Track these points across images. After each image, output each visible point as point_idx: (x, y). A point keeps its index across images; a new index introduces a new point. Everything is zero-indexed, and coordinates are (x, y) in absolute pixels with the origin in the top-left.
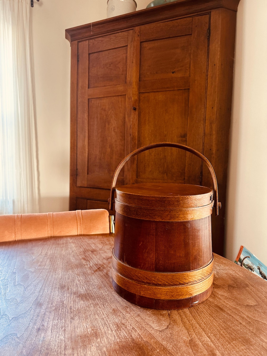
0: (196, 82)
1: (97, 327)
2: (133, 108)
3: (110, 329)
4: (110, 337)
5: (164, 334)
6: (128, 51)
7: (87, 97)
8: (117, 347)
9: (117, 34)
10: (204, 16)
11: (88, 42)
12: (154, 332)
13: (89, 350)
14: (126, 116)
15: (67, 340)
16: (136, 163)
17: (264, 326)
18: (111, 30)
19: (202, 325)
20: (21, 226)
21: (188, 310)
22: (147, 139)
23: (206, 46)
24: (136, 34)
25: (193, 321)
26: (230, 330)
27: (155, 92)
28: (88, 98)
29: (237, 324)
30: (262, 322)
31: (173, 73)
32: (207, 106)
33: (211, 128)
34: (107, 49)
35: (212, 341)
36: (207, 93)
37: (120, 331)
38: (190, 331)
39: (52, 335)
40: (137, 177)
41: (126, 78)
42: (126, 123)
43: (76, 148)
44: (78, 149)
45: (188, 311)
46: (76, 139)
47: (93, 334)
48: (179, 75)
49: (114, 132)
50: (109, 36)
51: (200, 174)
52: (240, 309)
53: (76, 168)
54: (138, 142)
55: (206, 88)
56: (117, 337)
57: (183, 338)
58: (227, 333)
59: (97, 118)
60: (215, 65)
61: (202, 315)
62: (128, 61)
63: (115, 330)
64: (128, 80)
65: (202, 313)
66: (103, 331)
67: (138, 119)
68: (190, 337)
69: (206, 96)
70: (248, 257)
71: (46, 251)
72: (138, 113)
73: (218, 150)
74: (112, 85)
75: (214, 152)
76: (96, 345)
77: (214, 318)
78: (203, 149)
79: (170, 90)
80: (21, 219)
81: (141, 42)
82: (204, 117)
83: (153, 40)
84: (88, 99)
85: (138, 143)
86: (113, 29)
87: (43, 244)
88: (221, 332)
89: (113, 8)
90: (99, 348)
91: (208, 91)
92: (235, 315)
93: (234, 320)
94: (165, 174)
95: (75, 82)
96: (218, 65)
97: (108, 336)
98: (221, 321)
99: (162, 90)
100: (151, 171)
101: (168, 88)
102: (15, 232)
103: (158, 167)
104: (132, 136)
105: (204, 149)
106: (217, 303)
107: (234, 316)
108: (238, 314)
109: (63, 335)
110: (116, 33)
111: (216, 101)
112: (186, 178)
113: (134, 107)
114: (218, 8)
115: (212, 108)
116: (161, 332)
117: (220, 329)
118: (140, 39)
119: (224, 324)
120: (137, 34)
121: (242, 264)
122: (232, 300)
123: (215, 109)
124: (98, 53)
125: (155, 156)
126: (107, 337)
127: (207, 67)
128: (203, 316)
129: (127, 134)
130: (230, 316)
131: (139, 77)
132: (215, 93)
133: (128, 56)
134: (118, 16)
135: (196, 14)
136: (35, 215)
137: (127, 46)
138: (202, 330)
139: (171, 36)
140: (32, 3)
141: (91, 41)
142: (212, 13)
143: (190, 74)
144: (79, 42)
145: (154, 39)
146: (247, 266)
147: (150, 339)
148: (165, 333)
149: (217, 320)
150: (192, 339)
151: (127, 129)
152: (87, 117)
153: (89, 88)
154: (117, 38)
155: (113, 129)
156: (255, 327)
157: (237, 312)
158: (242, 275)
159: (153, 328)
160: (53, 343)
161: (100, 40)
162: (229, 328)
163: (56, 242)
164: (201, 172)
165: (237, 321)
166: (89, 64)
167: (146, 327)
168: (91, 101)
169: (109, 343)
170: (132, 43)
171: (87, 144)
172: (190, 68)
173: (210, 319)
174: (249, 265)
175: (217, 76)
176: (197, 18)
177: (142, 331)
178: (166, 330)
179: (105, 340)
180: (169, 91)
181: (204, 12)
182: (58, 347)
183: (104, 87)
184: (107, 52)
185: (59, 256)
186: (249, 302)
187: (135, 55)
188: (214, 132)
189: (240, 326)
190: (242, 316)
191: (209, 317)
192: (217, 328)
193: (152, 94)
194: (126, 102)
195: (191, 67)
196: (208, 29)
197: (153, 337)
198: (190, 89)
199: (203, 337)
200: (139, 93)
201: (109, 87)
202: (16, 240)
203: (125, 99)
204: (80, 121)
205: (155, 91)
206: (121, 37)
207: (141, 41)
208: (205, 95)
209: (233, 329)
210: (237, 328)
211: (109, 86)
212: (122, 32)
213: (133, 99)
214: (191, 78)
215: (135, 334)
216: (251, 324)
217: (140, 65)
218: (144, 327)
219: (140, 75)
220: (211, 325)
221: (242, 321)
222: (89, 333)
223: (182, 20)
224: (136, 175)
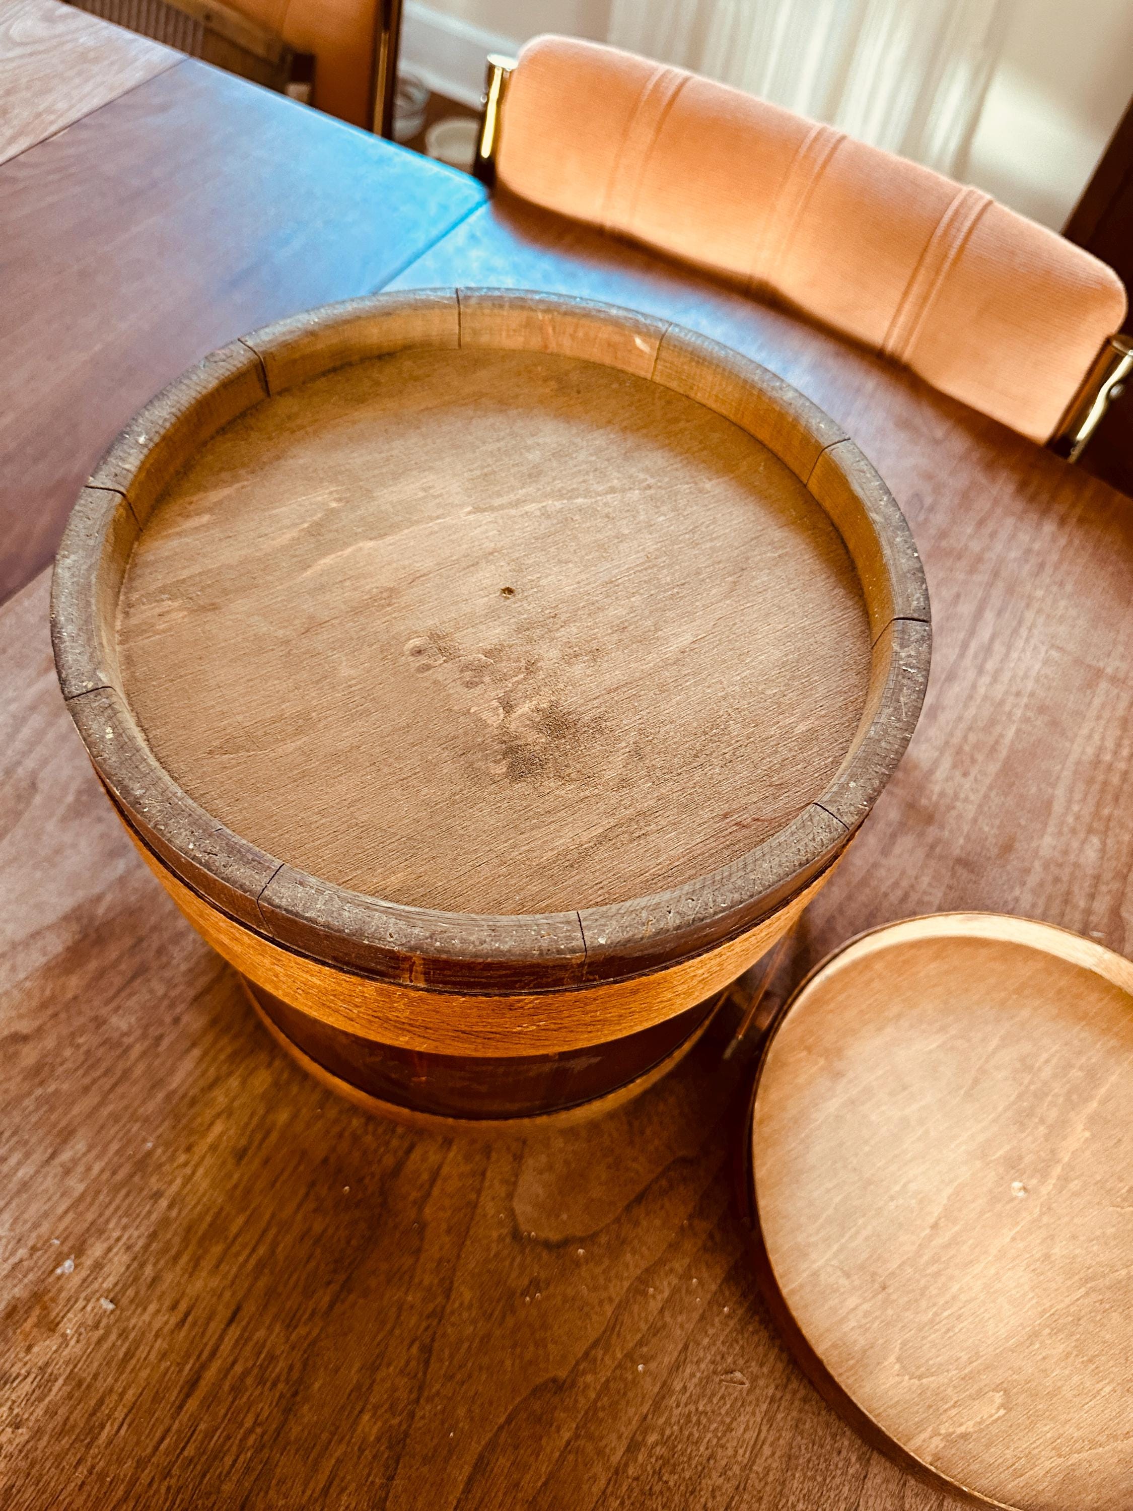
5: (513, 1260)
12: (492, 1212)
19: (688, 1371)
25: (680, 1319)
35: (616, 1473)
38: (606, 1348)
68: (572, 1371)
116: (514, 1238)
119: (776, 1465)
147: (444, 1226)
148: (518, 1259)
149: (780, 1417)
150: (569, 1382)
159: (511, 1196)
192: (722, 1447)
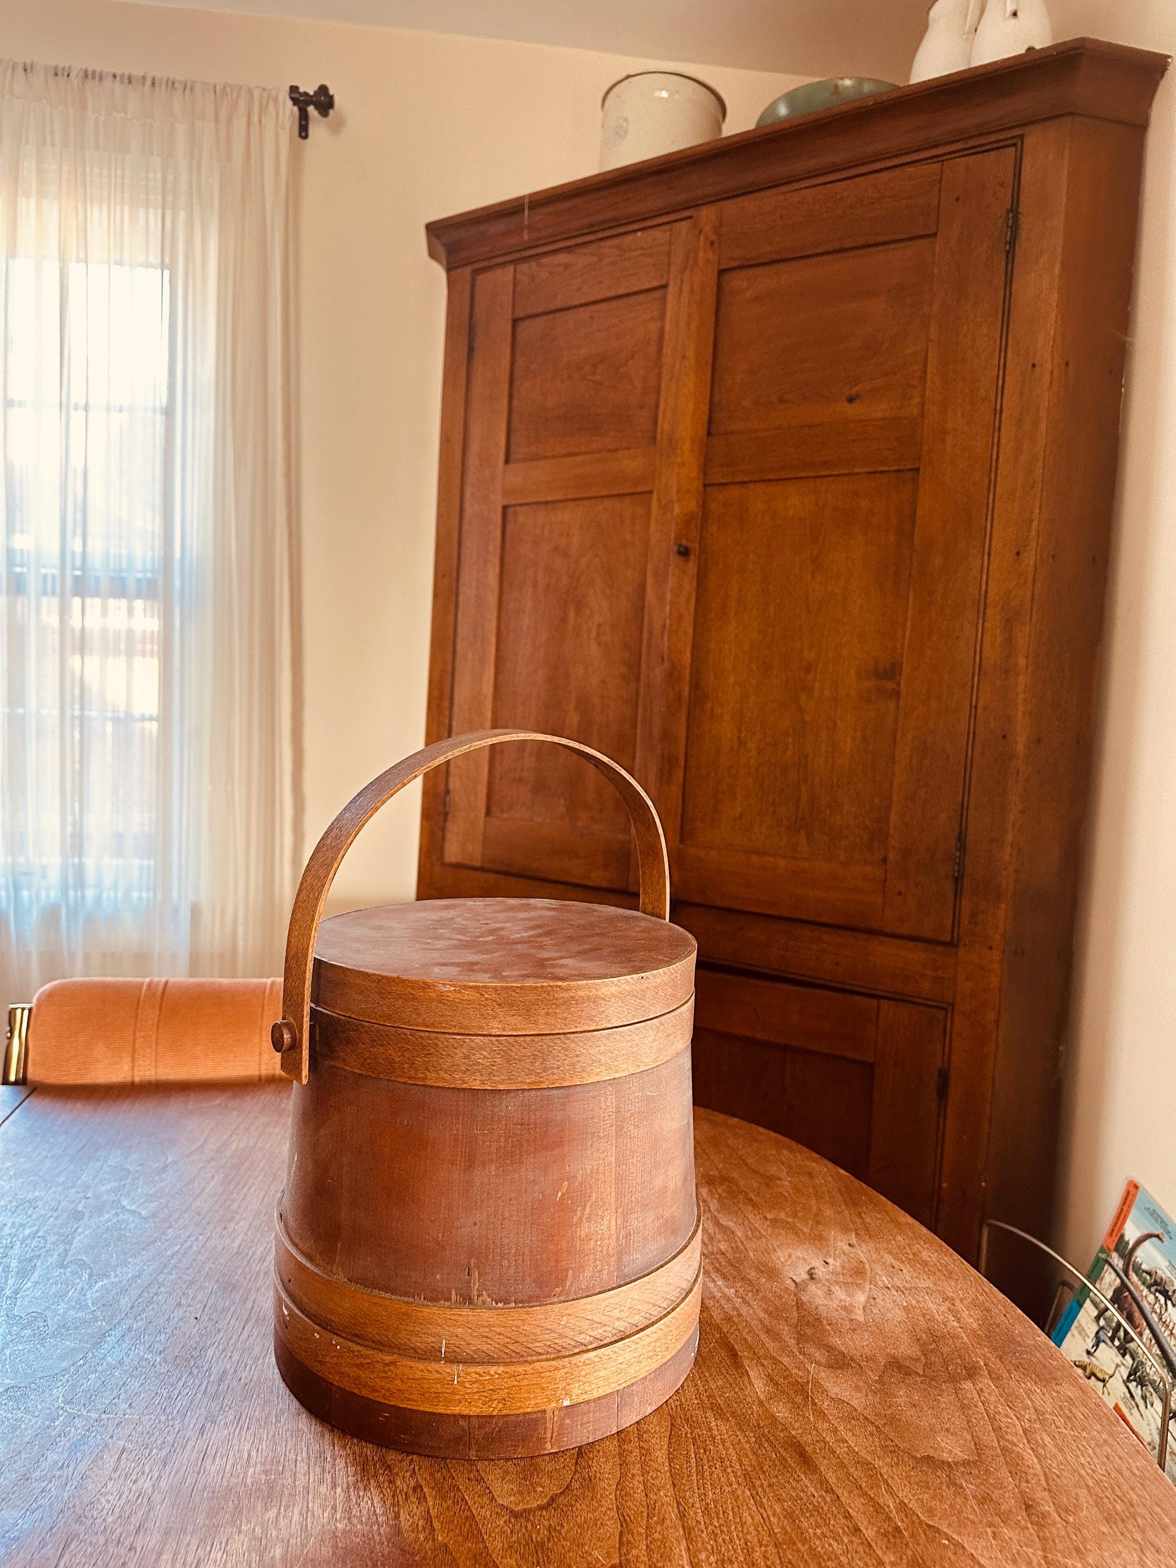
0: (949, 440)
1: (287, 1463)
2: (676, 548)
3: (329, 1480)
4: (316, 1508)
5: (526, 1527)
6: (669, 308)
7: (498, 501)
8: (326, 1551)
9: (628, 239)
10: (992, 154)
11: (511, 275)
12: (488, 1514)
13: (221, 1543)
14: (650, 580)
15: (157, 1498)
16: (681, 780)
17: (953, 1558)
18: (605, 222)
20: (158, 1028)
21: (666, 1446)
22: (732, 680)
23: (999, 282)
24: (702, 238)
25: (662, 1493)
26: (798, 1551)
27: (770, 480)
28: (505, 503)
29: (841, 1531)
30: (955, 1536)
31: (851, 400)
32: (993, 548)
33: (1009, 642)
34: (584, 301)
36: (995, 486)
37: (365, 1490)
38: (631, 1532)
39: (115, 1471)
40: (682, 841)
41: (655, 423)
42: (646, 611)
43: (446, 704)
44: (456, 709)
45: (661, 1449)
46: (450, 669)
47: (259, 1489)
48: (880, 410)
49: (599, 644)
50: (595, 245)
51: (954, 843)
52: (884, 1470)
53: (443, 786)
54: (690, 691)
55: (993, 468)
56: (345, 1511)
57: (591, 1554)
58: (778, 1562)
59: (535, 585)
60: (1034, 366)
61: (711, 1474)
62: (667, 351)
63: (345, 1486)
64: (662, 431)
65: (718, 1464)
66: (301, 1481)
67: (694, 593)
68: (620, 1556)
69: (991, 501)
70: (1157, 1236)
71: (225, 1137)
72: (695, 570)
73: (1039, 741)
74: (599, 451)
75: (1020, 747)
76: (254, 1529)
77: (754, 1493)
78: (971, 736)
79: (835, 473)
80: (162, 999)
81: (721, 272)
82: (980, 595)
83: (772, 262)
84: (505, 508)
85: (690, 694)
86: (614, 219)
87: (226, 1107)
88: (757, 1555)
89: (621, 127)
90: (260, 1545)
91: (999, 479)
92: (850, 1492)
93: (836, 1512)
94: (803, 832)
95: (458, 439)
96: (1048, 366)
97: (310, 1504)
98: (778, 1510)
99: (803, 475)
100: (741, 817)
101: (824, 463)
102: (134, 1050)
103: (773, 803)
104: (666, 664)
105: (974, 733)
106: (800, 1431)
107: (846, 1494)
108: (867, 1490)
109: (154, 1478)
110: (626, 233)
111: (1035, 524)
112: (892, 856)
113: (680, 546)
114: (1058, 116)
115: (1018, 554)
116: (516, 1517)
117: (756, 1540)
118: (719, 259)
119: (785, 1523)
120: (706, 238)
121: (1131, 1267)
122: (871, 1428)
123: (1030, 559)
124: (551, 316)
125: (760, 751)
126: (305, 1507)
127: (1001, 377)
128: (715, 1476)
129: (648, 654)
130: (826, 1492)
131: (706, 418)
132: (1032, 487)
133: (667, 328)
134: (634, 165)
135: (960, 146)
136: (221, 985)
137: (665, 286)
138: (681, 1532)
139: (848, 244)
140: (304, 123)
141: (524, 267)
142: (1028, 141)
143: (923, 404)
144: (476, 272)
145: (774, 257)
146: (1148, 1278)
147: (460, 1539)
148: (529, 1526)
149: (764, 1501)
150: (623, 1562)
151: (651, 633)
152: (497, 579)
153: (507, 461)
154: (627, 255)
155: (593, 635)
156: (909, 1552)
157: (865, 1479)
158: (975, 1325)
159: (493, 1499)
160: (108, 1501)
161: (559, 265)
162: (794, 1544)
163: (278, 1100)
164: (960, 833)
165: (845, 1517)
166: (513, 363)
167: (467, 1488)
168: (516, 513)
169: (304, 1528)
170: (687, 273)
171: (491, 690)
172: (923, 378)
173: (739, 1492)
174: (1159, 1272)
175: (1043, 413)
176: (962, 163)
177: (445, 1505)
178: (538, 1513)
179: (296, 1517)
180: (830, 479)
181: (993, 138)
182: (120, 1517)
183: (569, 460)
184: (584, 313)
185: (264, 1162)
186: (943, 1444)
187: (693, 327)
188: (1022, 662)
189: (846, 1540)
190: (881, 1501)
191: (739, 1484)
192: (747, 1533)
193: (759, 489)
194: (653, 521)
195: (929, 377)
196: (1008, 212)
197: (476, 1532)
198: (922, 469)
199: (670, 1561)
200: (705, 486)
201: (588, 457)
202: (137, 1079)
203: (649, 511)
204: (467, 593)
205: (771, 476)
206: (642, 248)
207: (722, 267)
208: (988, 498)
209: (811, 1550)
210: (830, 1545)
211: (586, 453)
212: (648, 228)
213: (677, 511)
214: (926, 421)
215: (415, 1510)
216: (898, 1541)
217: (713, 366)
218: (461, 1487)
219: (711, 411)
220: (731, 1517)
221: (865, 1523)
222: (249, 1481)
223: (898, 172)
224: (679, 828)
